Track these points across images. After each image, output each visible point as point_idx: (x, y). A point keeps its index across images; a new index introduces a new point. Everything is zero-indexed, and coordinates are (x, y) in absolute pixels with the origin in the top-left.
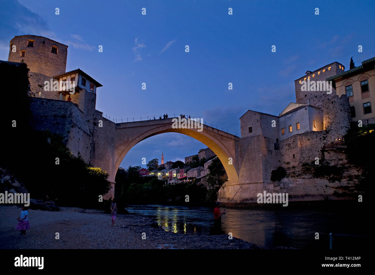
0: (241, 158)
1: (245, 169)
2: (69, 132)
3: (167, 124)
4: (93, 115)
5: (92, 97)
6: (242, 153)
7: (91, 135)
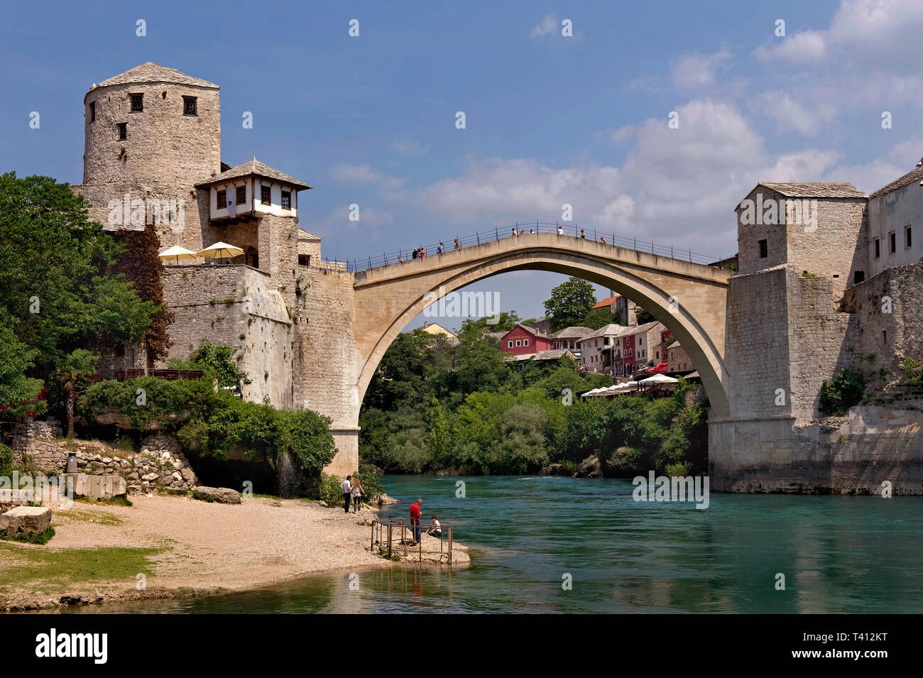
0: (734, 337)
1: (745, 372)
2: (242, 338)
3: (495, 258)
4: (294, 272)
5: (288, 227)
6: (737, 322)
7: (291, 322)
